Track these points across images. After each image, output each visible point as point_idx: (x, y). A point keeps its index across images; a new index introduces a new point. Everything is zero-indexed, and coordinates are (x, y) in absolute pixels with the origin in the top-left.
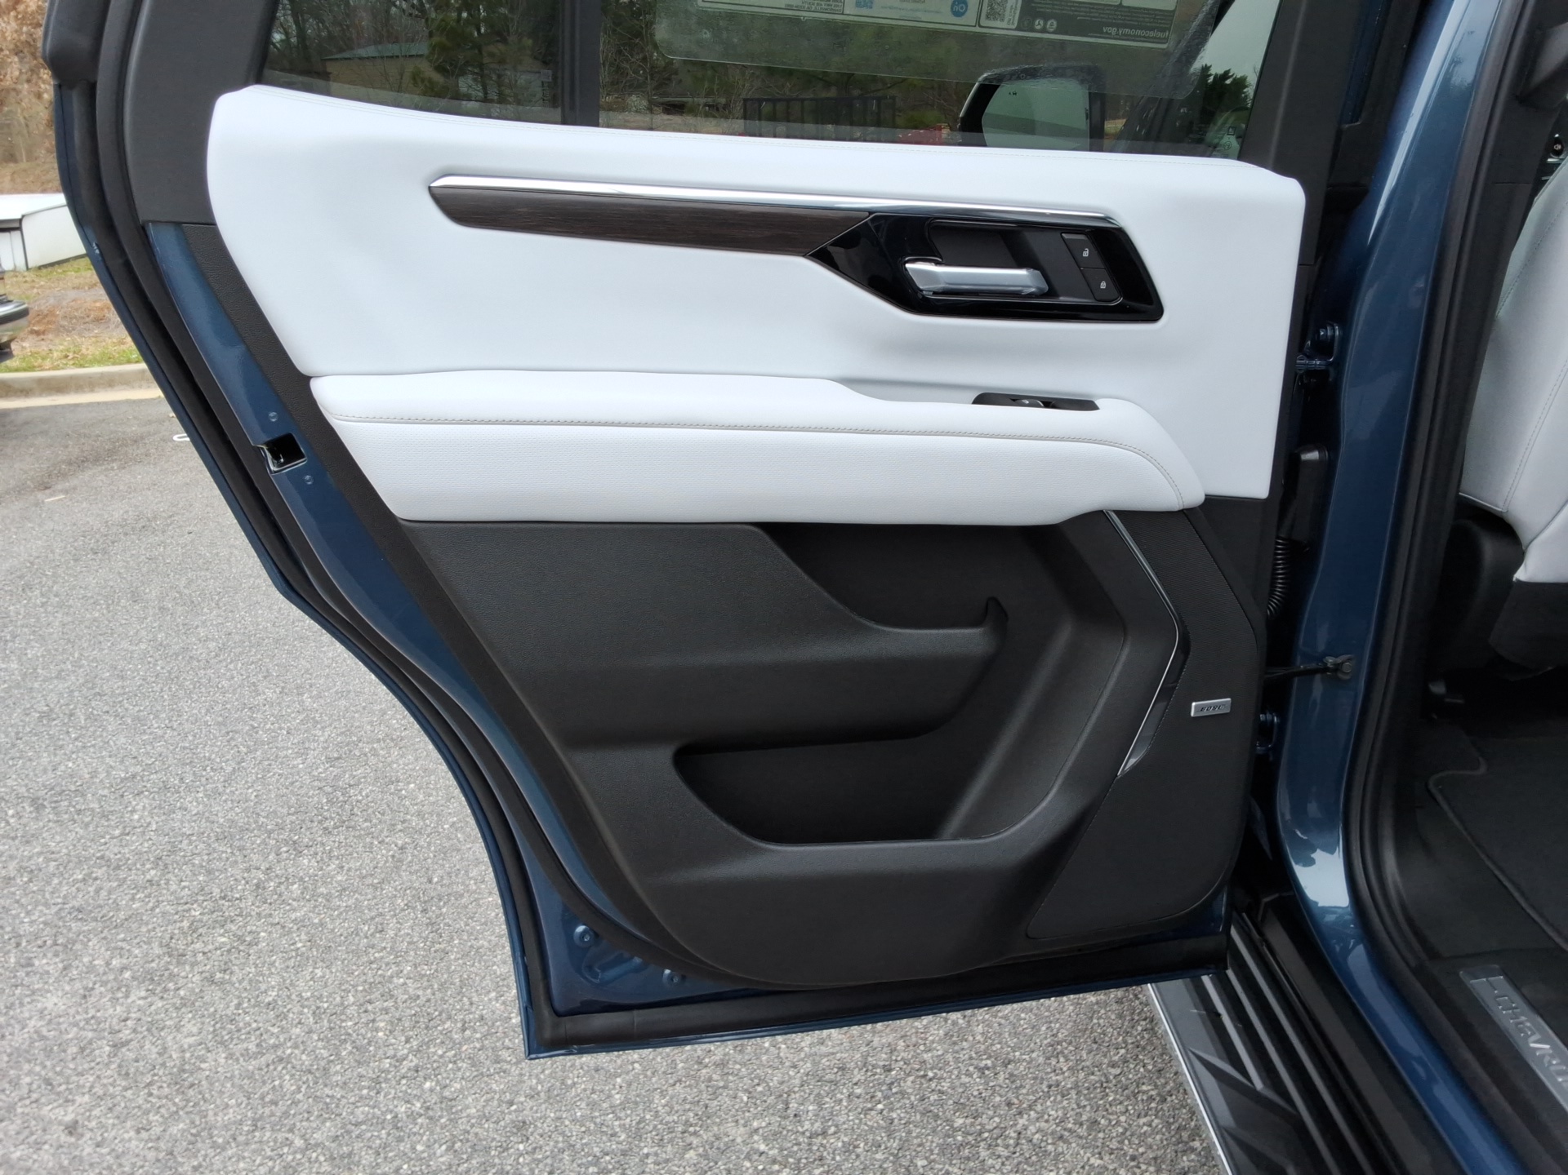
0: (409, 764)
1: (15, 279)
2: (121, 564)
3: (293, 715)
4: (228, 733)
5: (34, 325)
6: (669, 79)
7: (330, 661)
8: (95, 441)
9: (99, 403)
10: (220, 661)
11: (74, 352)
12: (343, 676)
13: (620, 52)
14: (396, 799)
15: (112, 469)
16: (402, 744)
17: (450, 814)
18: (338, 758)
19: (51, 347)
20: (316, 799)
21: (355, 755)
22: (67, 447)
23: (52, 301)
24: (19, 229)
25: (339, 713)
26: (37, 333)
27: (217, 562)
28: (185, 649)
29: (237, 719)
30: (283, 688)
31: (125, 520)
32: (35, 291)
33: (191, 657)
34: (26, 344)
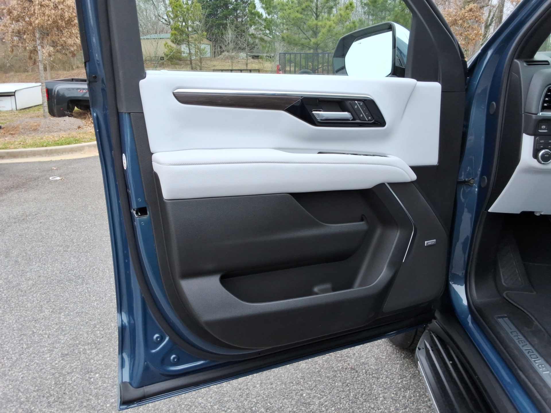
0: (99, 360)
1: (11, 114)
2: (7, 238)
3: (53, 326)
4: (21, 335)
5: (11, 131)
6: (254, 47)
7: (78, 294)
8: (20, 179)
9: (28, 162)
10: (31, 292)
11: (23, 142)
12: (82, 303)
13: (237, 37)
14: (88, 384)
15: (22, 192)
16: (99, 347)
17: (112, 396)
18: (67, 355)
19: (16, 140)
20: (49, 381)
21: (75, 352)
22: (8, 181)
23: (18, 122)
24: (14, 95)
25: (74, 325)
26: (12, 134)
27: (47, 238)
28: (19, 284)
29: (28, 327)
30: (54, 309)
31: (17, 215)
32: (16, 118)
33: (19, 289)
34: (6, 139)
